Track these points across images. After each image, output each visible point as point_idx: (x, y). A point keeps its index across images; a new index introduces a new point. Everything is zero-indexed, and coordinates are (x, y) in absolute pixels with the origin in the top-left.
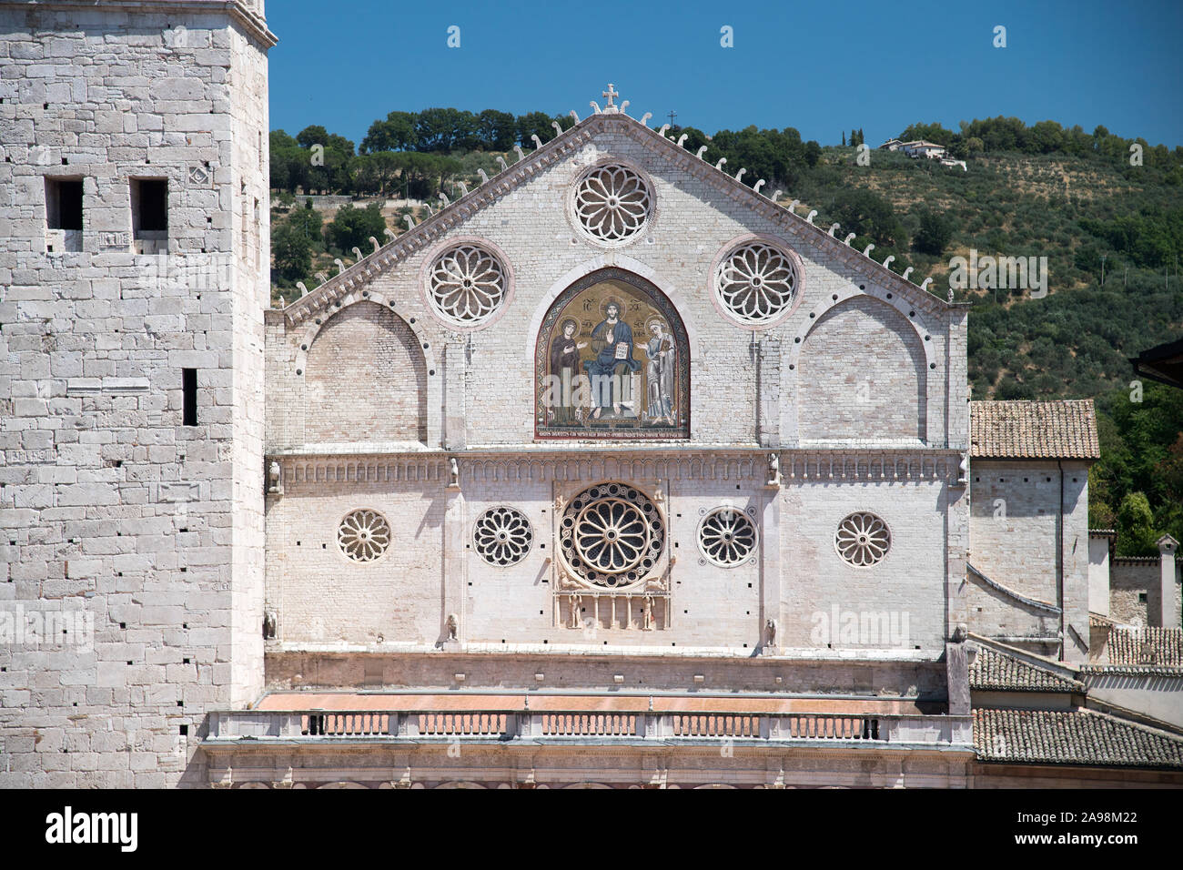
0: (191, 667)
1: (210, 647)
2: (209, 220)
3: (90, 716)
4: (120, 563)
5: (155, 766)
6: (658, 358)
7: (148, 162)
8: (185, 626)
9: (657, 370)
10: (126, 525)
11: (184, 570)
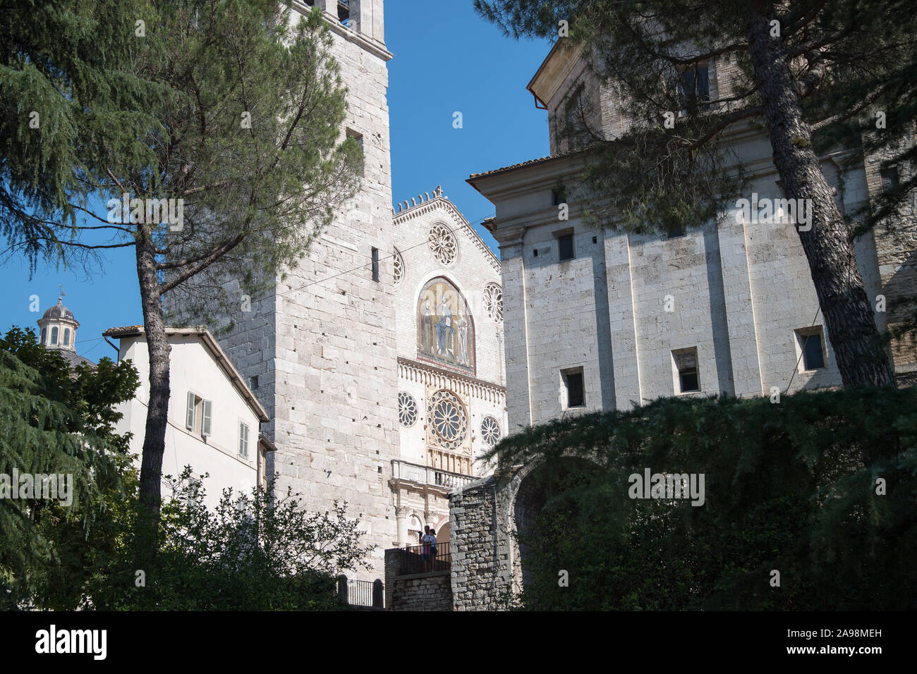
0: (381, 431)
1: (389, 419)
2: (381, 166)
3: (337, 451)
4: (348, 355)
5: (367, 491)
6: (461, 330)
7: (354, 122)
8: (378, 404)
9: (462, 336)
10: (349, 332)
11: (376, 368)
